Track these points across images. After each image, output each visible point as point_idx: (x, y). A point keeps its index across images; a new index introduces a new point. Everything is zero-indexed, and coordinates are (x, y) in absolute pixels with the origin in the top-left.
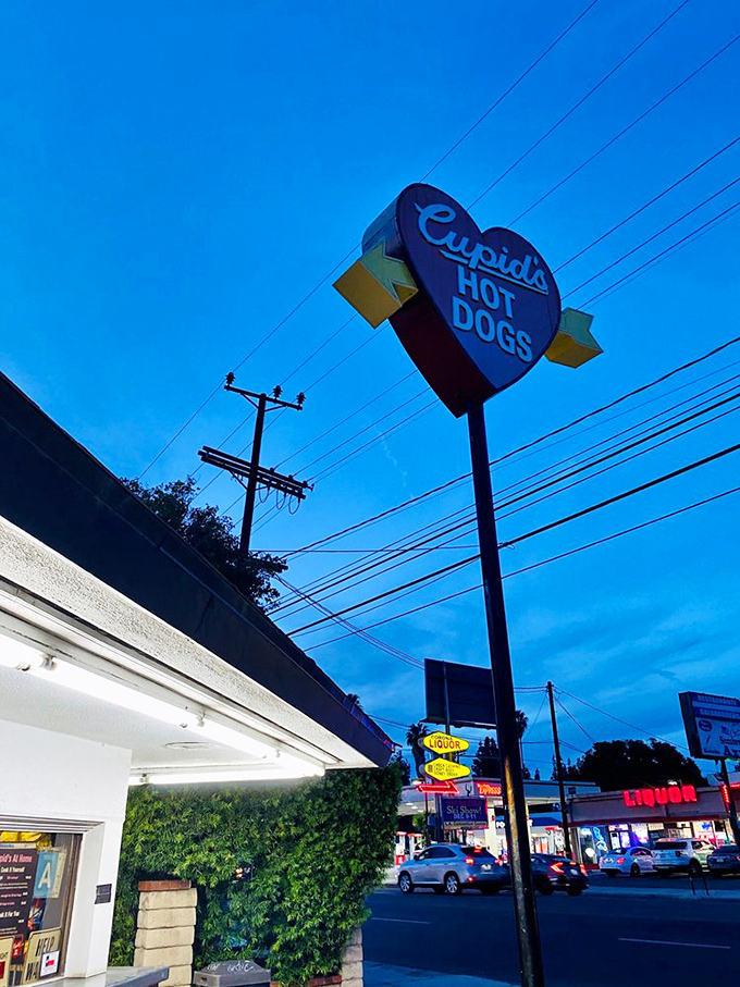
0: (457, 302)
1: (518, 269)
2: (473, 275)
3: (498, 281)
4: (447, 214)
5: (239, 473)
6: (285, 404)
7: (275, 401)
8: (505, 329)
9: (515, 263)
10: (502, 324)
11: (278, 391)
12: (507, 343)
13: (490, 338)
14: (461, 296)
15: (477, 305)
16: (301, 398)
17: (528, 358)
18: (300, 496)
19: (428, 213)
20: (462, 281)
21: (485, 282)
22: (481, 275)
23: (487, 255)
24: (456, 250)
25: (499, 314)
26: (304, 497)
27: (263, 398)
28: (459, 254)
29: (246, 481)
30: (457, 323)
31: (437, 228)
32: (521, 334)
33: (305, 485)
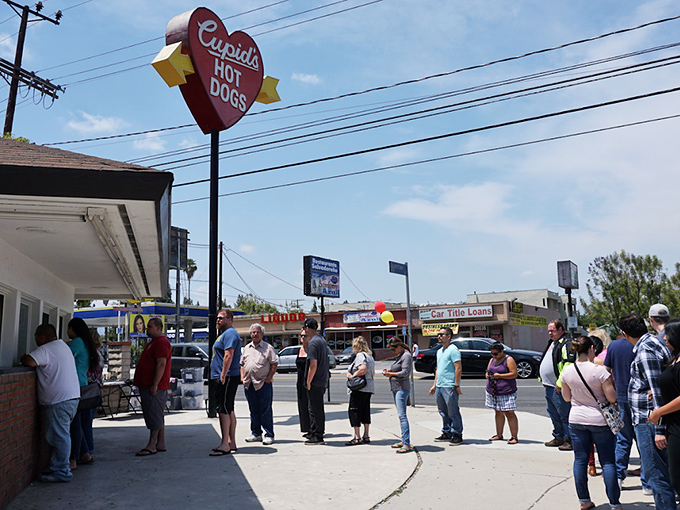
0: (213, 80)
1: (245, 56)
2: (222, 63)
3: (235, 66)
4: (213, 26)
5: (5, 72)
6: (45, 18)
7: (37, 14)
8: (235, 94)
9: (244, 52)
10: (234, 91)
11: (39, 7)
12: (235, 102)
13: (226, 100)
14: (215, 77)
15: (223, 81)
16: (59, 16)
17: (243, 110)
18: (55, 96)
19: (203, 27)
20: (217, 67)
21: (228, 67)
22: (227, 62)
23: (230, 50)
24: (215, 48)
25: (232, 86)
26: (57, 97)
27: (26, 10)
28: (217, 51)
29: (10, 79)
30: (212, 92)
31: (207, 36)
32: (242, 96)
33: (59, 88)
